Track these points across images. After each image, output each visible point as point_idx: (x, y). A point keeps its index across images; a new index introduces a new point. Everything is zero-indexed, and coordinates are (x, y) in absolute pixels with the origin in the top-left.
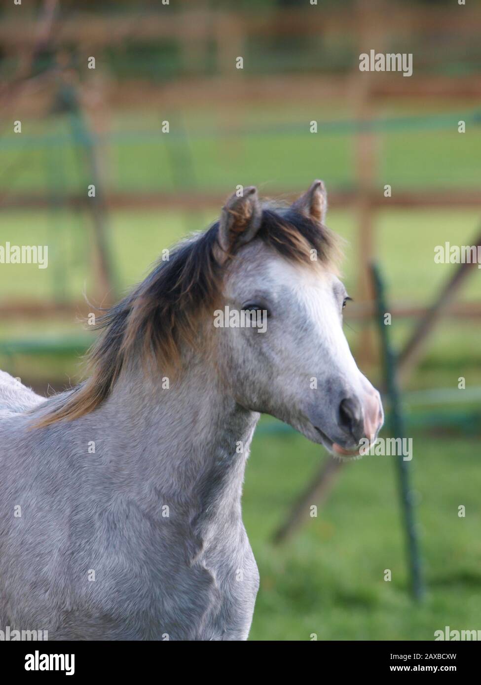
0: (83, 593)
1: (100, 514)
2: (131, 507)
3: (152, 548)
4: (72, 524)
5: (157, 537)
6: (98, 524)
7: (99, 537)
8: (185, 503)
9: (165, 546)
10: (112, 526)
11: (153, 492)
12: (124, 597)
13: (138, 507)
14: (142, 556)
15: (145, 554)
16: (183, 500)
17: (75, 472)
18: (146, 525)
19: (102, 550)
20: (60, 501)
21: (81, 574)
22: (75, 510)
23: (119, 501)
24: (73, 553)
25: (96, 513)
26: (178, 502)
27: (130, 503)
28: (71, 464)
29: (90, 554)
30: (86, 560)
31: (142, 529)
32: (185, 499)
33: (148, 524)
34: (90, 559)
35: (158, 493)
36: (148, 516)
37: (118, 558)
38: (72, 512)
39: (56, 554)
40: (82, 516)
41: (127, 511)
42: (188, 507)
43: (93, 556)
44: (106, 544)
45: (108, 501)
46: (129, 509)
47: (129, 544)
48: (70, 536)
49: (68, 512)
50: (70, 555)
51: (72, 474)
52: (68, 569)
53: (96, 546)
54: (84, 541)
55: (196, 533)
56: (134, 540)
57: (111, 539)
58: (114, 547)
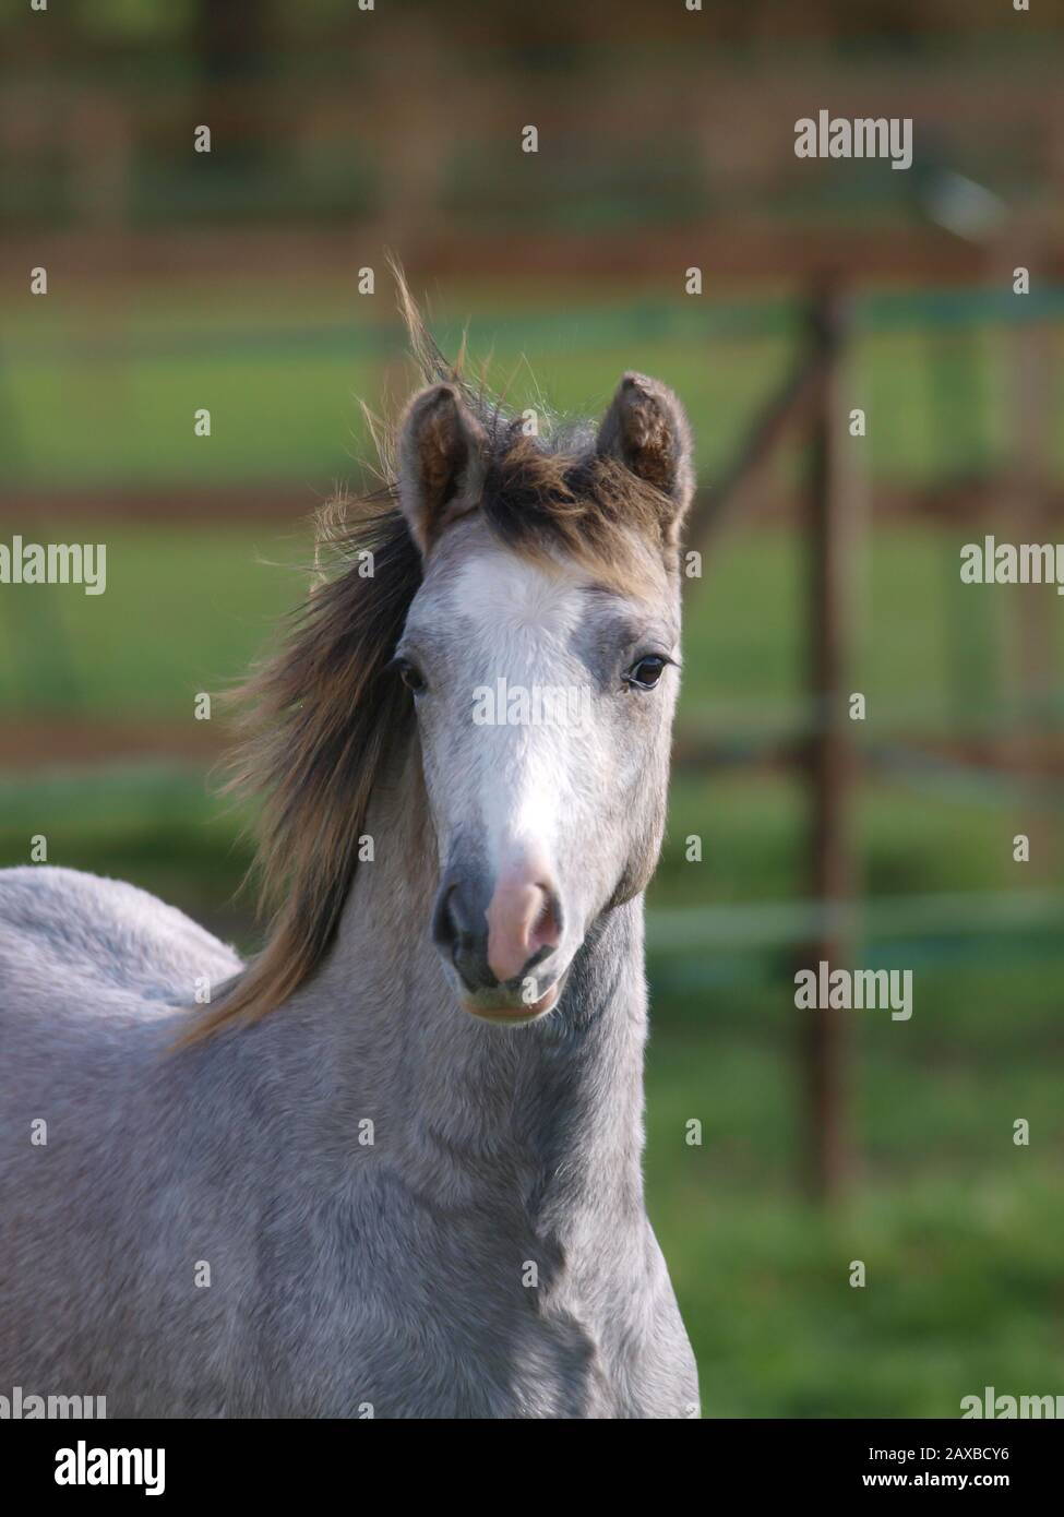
0: (297, 1398)
1: (323, 1214)
2: (387, 1186)
3: (444, 1274)
4: (265, 1244)
5: (452, 1246)
6: (318, 1235)
7: (322, 1265)
8: (500, 1157)
9: (472, 1266)
10: (351, 1234)
11: (428, 1141)
12: (391, 1397)
13: (401, 1183)
14: (421, 1295)
15: (430, 1289)
16: (494, 1150)
17: (265, 1123)
18: (421, 1224)
19: (330, 1294)
20: (235, 1195)
21: (290, 1355)
22: (270, 1211)
23: (360, 1178)
24: (268, 1311)
25: (312, 1211)
26: (483, 1156)
27: (383, 1177)
28: (258, 1109)
29: (307, 1308)
30: (300, 1322)
31: (416, 1231)
32: (499, 1147)
33: (428, 1216)
34: (308, 1317)
35: (438, 1139)
36: (423, 1200)
37: (369, 1309)
38: (263, 1217)
39: (232, 1315)
40: (284, 1222)
41: (380, 1195)
42: (511, 1166)
43: (314, 1310)
44: (337, 1277)
45: (335, 1182)
46: (383, 1192)
47: (390, 1271)
48: (261, 1273)
49: (253, 1217)
50: (264, 1316)
51: (260, 1131)
52: (261, 1348)
53: (317, 1288)
54: (292, 1279)
55: (542, 1231)
56: (401, 1260)
57: (348, 1265)
58: (358, 1284)
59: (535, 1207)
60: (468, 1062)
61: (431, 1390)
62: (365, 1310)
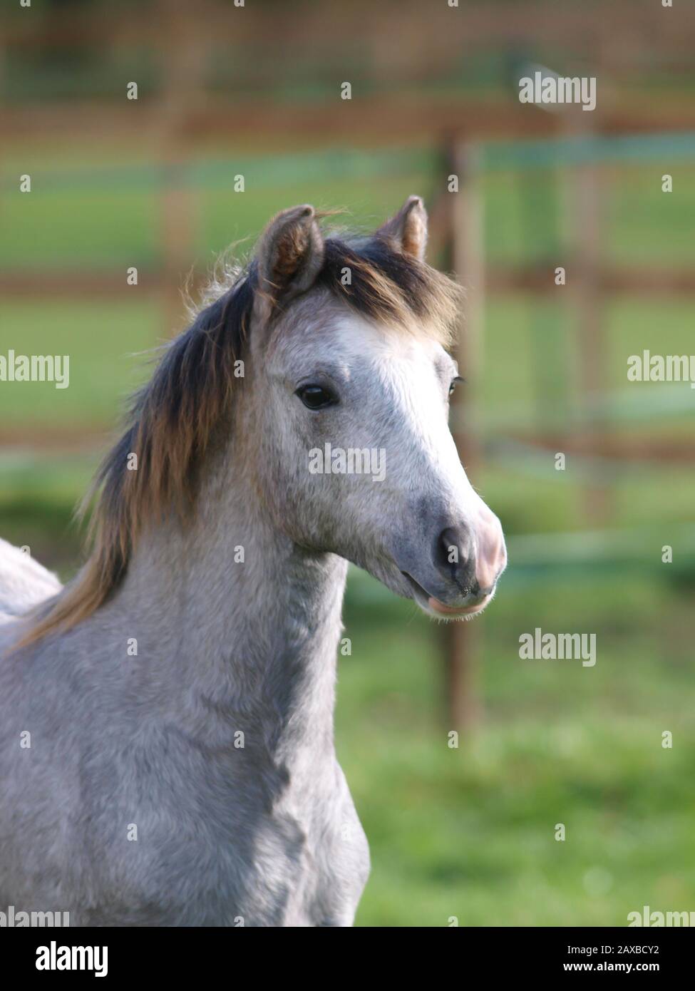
0: (112, 876)
1: (125, 754)
2: (170, 735)
3: (209, 791)
4: (84, 775)
5: (216, 773)
6: (121, 769)
7: (125, 788)
8: (253, 713)
9: (229, 785)
10: (144, 768)
11: (200, 703)
12: (176, 873)
13: (179, 733)
14: (195, 806)
15: (200, 802)
16: (249, 708)
17: (82, 696)
18: (195, 759)
19: (132, 807)
20: (63, 744)
21: (106, 848)
22: (88, 753)
23: (151, 730)
24: (89, 819)
25: (117, 753)
26: (241, 711)
27: (167, 729)
28: (75, 687)
29: (115, 817)
30: (111, 826)
31: (191, 764)
32: (253, 705)
33: (199, 754)
34: (117, 822)
35: (207, 702)
36: (196, 743)
37: (159, 815)
38: (83, 757)
39: (64, 824)
40: (97, 760)
41: (165, 742)
42: (259, 718)
43: (120, 818)
44: (137, 796)
45: (134, 731)
46: (167, 739)
47: (173, 790)
48: (83, 795)
49: (76, 758)
50: (87, 821)
51: (79, 701)
52: (85, 843)
53: (122, 803)
54: (104, 798)
55: (278, 761)
56: (180, 783)
57: (144, 788)
58: (151, 799)
59: (274, 746)
60: (234, 650)
61: (202, 868)
62: (157, 816)
